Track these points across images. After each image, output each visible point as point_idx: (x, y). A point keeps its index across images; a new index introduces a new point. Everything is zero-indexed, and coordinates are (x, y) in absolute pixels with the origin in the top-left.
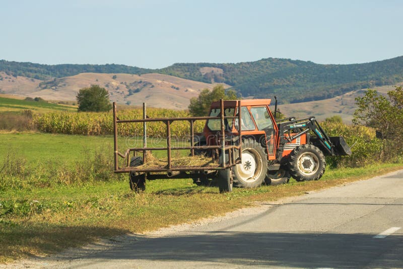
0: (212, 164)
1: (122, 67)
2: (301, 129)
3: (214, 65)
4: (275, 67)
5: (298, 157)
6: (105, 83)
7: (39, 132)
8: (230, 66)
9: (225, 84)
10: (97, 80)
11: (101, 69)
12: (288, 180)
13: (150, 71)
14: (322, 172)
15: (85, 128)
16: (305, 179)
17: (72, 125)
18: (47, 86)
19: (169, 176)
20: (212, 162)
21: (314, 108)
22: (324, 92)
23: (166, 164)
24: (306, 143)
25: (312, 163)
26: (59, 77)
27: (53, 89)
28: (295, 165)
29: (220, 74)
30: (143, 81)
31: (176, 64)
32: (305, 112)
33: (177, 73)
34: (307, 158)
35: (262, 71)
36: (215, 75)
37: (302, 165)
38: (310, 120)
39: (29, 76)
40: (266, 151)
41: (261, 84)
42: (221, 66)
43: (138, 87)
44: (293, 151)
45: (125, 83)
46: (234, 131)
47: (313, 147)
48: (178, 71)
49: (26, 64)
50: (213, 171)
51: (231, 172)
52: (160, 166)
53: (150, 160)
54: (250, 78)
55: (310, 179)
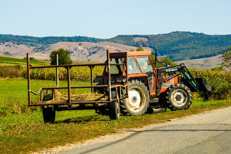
0: (103, 99)
1: (85, 38)
2: (175, 72)
3: (142, 36)
4: (180, 36)
5: (172, 93)
6: (74, 48)
7: (24, 79)
8: (152, 36)
9: (149, 48)
10: (69, 46)
11: (72, 39)
12: (166, 110)
13: (102, 40)
14: (190, 104)
15: (54, 76)
16: (177, 109)
17: (46, 74)
18: (38, 50)
19: (70, 108)
20: (104, 97)
21: (205, 62)
22: (211, 52)
23: (67, 99)
24: (178, 83)
25: (182, 97)
26: (46, 45)
27: (42, 52)
28: (170, 99)
29: (146, 42)
30: (98, 46)
31: (119, 36)
32: (199, 64)
33: (120, 41)
34: (179, 94)
35: (173, 40)
36: (143, 42)
37: (175, 99)
38: (181, 66)
39: (27, 44)
40: (148, 89)
41: (172, 48)
42: (146, 37)
43: (95, 50)
44: (168, 88)
45: (87, 48)
46: (124, 74)
47: (183, 85)
48: (120, 40)
49: (25, 37)
50: (103, 104)
51: (118, 104)
52: (65, 101)
53: (58, 96)
54: (165, 44)
55: (180, 109)
